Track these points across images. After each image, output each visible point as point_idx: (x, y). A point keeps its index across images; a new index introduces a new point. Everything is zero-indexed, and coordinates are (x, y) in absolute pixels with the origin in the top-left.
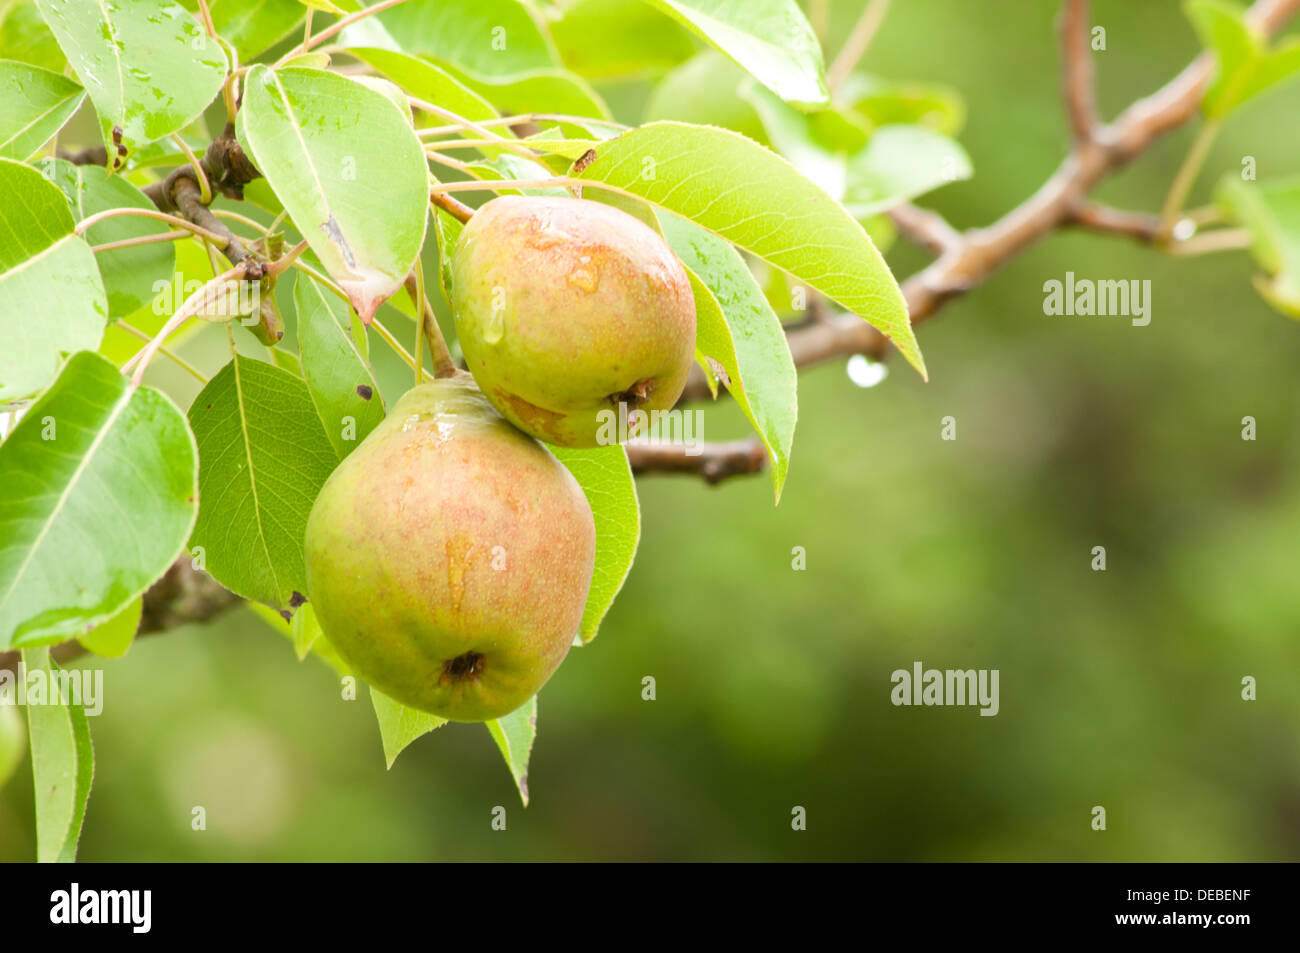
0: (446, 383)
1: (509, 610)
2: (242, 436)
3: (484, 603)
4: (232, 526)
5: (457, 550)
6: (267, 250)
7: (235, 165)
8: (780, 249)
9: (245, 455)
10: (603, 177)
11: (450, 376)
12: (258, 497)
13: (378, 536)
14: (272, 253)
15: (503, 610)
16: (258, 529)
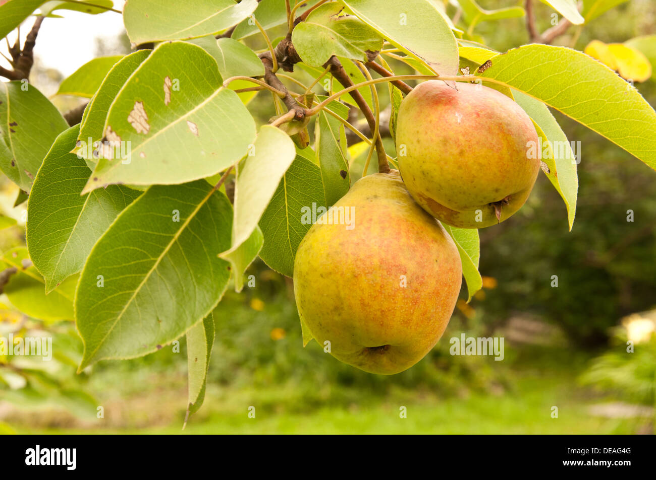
0: (385, 177)
1: (413, 327)
2: (284, 190)
3: (399, 323)
4: (276, 235)
5: (387, 290)
6: (305, 101)
7: (290, 54)
8: (599, 121)
9: (284, 200)
10: (494, 76)
11: (387, 173)
12: (289, 221)
13: (340, 273)
14: (307, 103)
15: (409, 327)
16: (287, 237)
